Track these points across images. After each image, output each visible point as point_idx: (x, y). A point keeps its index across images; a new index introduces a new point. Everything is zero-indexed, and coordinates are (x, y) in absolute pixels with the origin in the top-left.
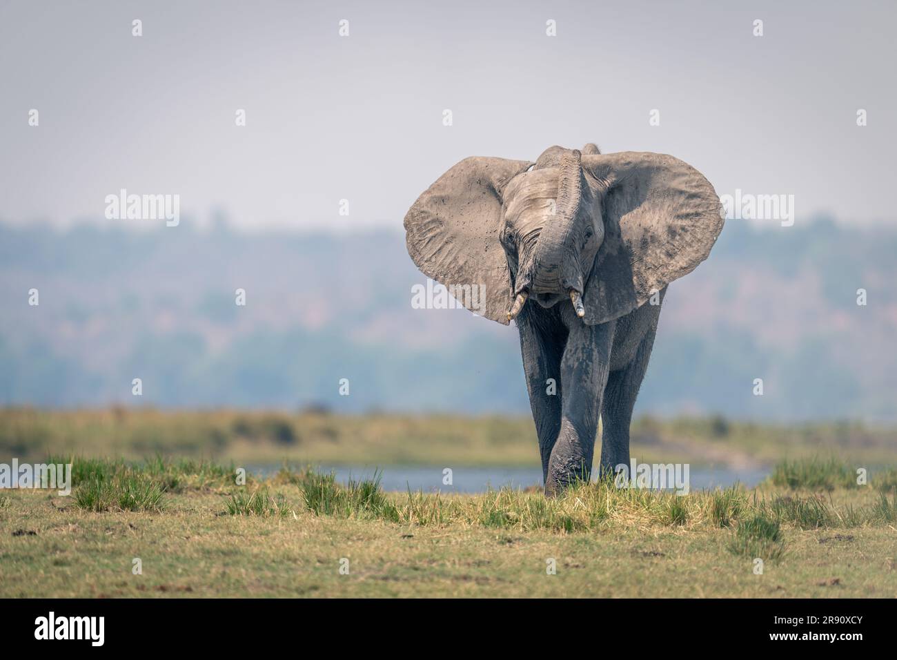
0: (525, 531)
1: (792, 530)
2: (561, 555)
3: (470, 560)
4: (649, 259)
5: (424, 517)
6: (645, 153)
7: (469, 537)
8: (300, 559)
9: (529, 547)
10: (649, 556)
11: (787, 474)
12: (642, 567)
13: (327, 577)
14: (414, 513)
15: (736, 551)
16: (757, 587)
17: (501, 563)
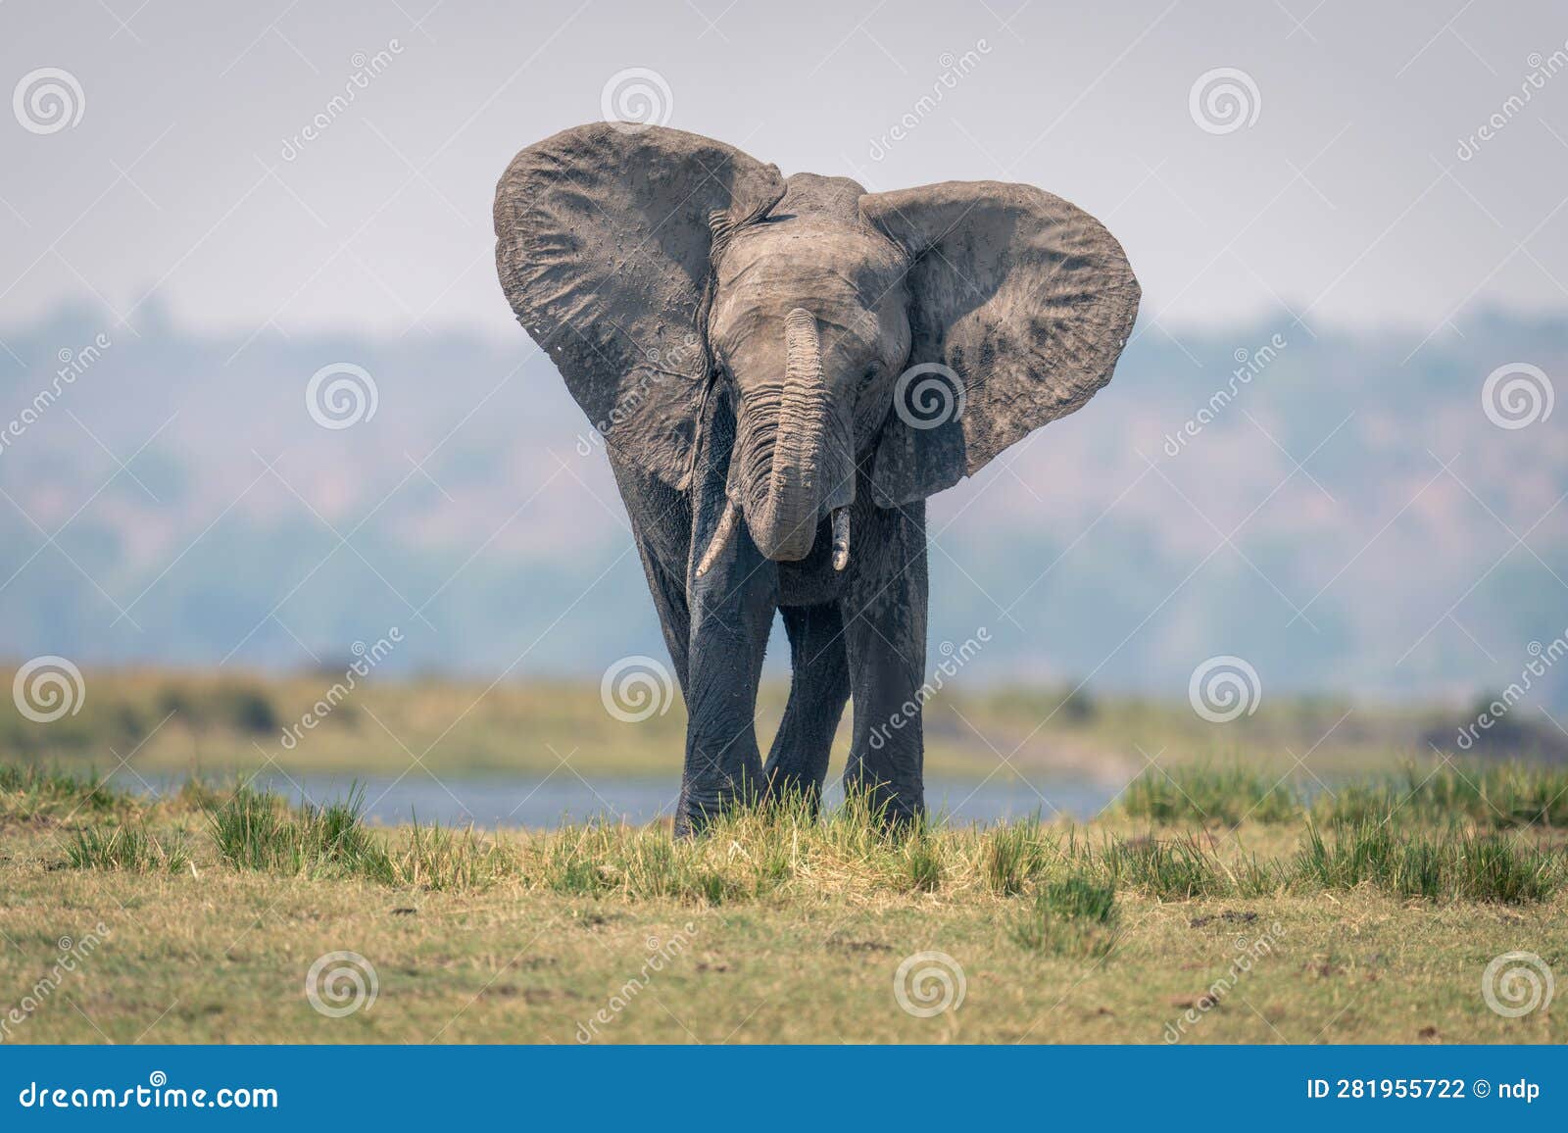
0: (633, 901)
1: (1141, 903)
2: (695, 948)
3: (518, 957)
4: (996, 384)
5: (440, 876)
6: (982, 182)
7: (522, 912)
8: (194, 954)
9: (635, 931)
10: (863, 950)
11: (1151, 795)
12: (847, 972)
13: (242, 988)
14: (423, 866)
15: (1027, 941)
16: (1060, 1010)
17: (577, 962)
